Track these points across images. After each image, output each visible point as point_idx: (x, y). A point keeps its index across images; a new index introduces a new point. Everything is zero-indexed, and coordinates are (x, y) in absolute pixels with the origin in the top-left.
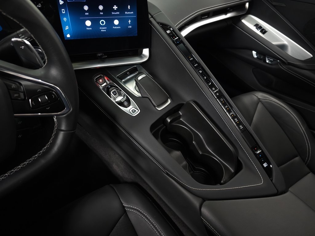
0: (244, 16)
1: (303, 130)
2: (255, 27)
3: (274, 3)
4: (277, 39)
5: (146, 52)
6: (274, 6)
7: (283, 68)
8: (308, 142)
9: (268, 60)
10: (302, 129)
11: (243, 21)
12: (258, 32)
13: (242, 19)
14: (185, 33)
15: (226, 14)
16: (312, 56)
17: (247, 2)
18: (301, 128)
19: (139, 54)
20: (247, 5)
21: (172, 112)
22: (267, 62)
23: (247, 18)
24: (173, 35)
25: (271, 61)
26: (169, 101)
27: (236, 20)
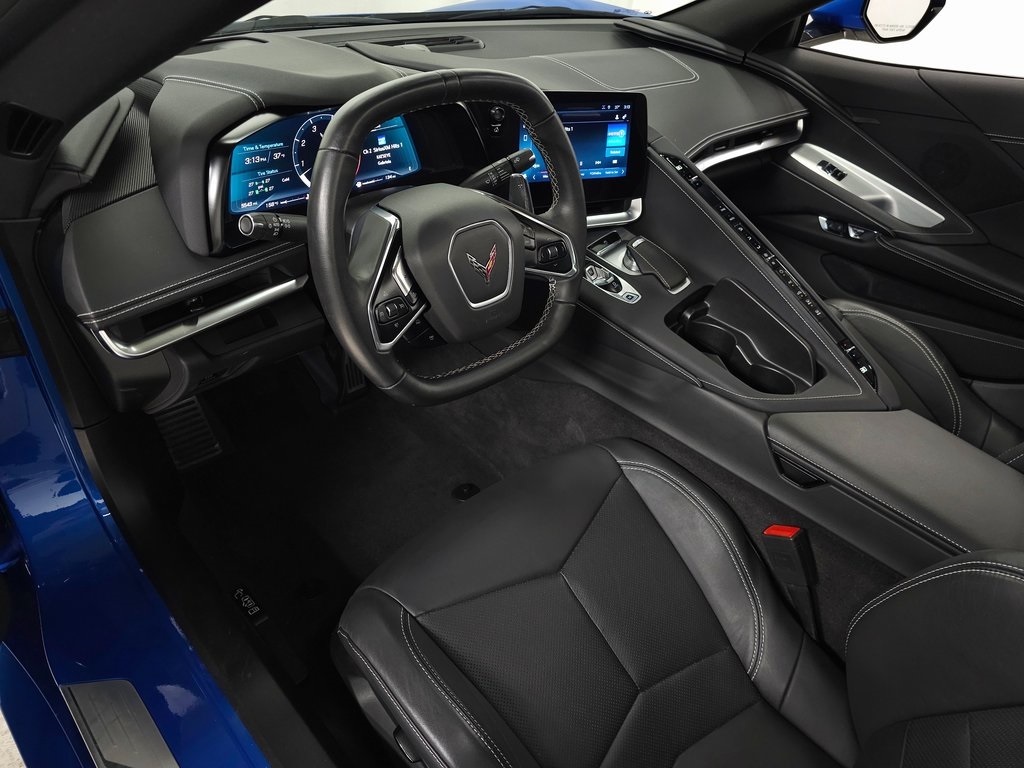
0: (795, 145)
1: (940, 370)
2: (820, 168)
3: (855, 119)
4: (869, 190)
5: (637, 203)
6: (857, 124)
7: (887, 245)
8: (952, 394)
9: (854, 231)
10: (938, 367)
11: (794, 156)
12: (828, 176)
13: (792, 152)
14: (703, 165)
15: (760, 142)
16: (944, 219)
17: (800, 118)
18: (936, 364)
19: (626, 207)
20: (800, 124)
21: (694, 300)
22: (852, 234)
23: (802, 150)
24: (688, 172)
25: (860, 234)
26: (688, 282)
27: (780, 155)
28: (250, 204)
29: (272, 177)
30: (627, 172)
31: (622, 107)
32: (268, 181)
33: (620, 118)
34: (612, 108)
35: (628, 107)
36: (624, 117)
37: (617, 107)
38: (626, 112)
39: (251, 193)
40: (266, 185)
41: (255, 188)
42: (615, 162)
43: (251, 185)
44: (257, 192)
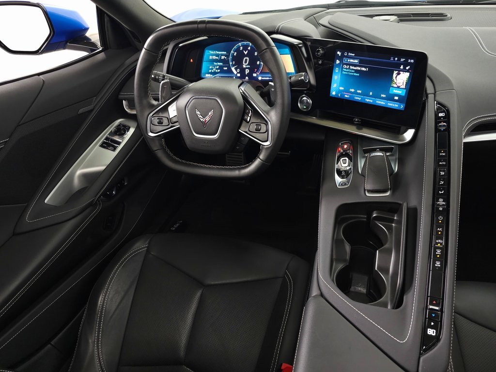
19: (401, 133)
26: (388, 194)
28: (209, 75)
29: (220, 66)
30: (406, 108)
31: (407, 60)
32: (218, 67)
33: (405, 68)
34: (399, 60)
35: (412, 61)
36: (407, 68)
37: (402, 60)
38: (410, 64)
39: (210, 71)
40: (217, 69)
41: (212, 69)
42: (396, 98)
43: (211, 67)
44: (213, 71)
